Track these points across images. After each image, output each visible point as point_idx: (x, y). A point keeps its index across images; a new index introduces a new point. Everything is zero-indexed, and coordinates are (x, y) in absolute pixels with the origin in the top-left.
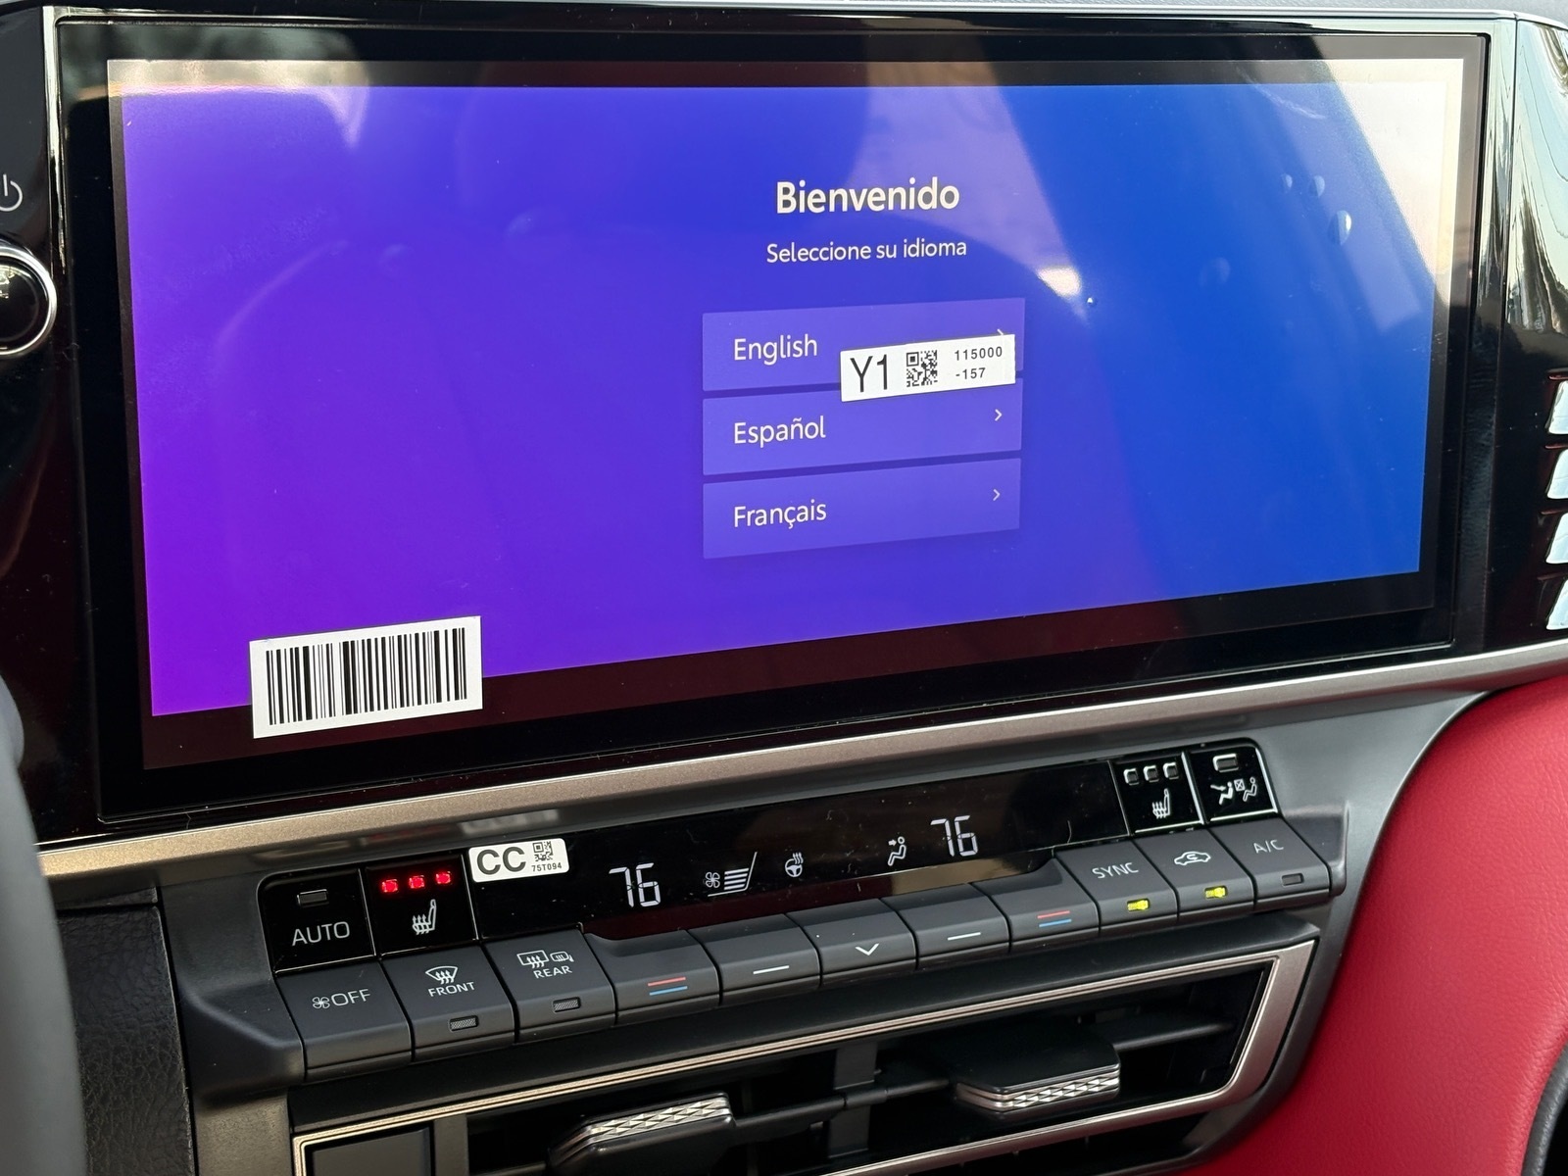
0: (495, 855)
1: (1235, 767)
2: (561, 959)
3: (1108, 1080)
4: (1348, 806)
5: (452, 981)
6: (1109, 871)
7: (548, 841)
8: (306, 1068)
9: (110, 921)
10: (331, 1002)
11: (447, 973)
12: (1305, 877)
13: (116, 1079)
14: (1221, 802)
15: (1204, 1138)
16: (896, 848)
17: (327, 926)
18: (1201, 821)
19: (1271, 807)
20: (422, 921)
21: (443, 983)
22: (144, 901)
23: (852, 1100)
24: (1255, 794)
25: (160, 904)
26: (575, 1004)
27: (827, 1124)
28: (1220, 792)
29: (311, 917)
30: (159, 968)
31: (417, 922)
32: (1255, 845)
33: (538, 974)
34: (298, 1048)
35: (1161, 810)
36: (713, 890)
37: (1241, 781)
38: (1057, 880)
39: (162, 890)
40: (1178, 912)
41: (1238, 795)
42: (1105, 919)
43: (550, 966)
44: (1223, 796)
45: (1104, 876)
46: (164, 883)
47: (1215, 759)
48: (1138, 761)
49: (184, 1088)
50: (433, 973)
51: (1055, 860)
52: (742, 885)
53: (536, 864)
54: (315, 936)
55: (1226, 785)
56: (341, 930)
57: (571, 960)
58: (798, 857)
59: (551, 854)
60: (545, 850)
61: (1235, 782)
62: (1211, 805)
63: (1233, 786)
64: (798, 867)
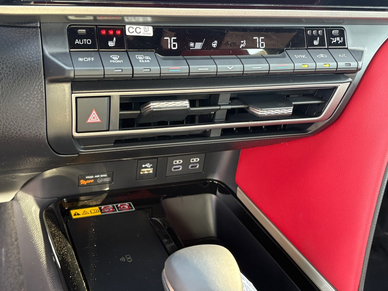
0: (133, 28)
1: (338, 34)
2: (147, 58)
3: (289, 110)
4: (366, 49)
5: (117, 60)
6: (299, 56)
7: (148, 27)
8: (74, 75)
9: (27, 30)
10: (83, 60)
11: (116, 57)
12: (351, 65)
13: (26, 72)
14: (332, 43)
15: (312, 129)
16: (243, 43)
17: (85, 40)
18: (326, 47)
19: (346, 46)
20: (111, 43)
21: (114, 60)
22: (36, 26)
23: (222, 107)
24: (342, 42)
25: (40, 27)
26: (149, 70)
27: (215, 113)
28: (333, 40)
29: (81, 37)
30: (39, 44)
31: (110, 43)
32: (339, 55)
33: (140, 61)
34: (73, 69)
35: (316, 43)
36: (192, 47)
37: (339, 38)
38: (284, 57)
39: (41, 23)
40: (315, 69)
41: (337, 41)
42: (295, 68)
43: (144, 59)
44: (333, 41)
45: (297, 57)
46: (41, 22)
47: (333, 31)
48: (312, 29)
49: (43, 77)
50: (112, 57)
51: (285, 52)
52: (200, 47)
53: (144, 33)
54: (81, 42)
55: (334, 38)
56: (89, 42)
57: (150, 59)
58: (216, 42)
59: (148, 30)
60: (147, 29)
61: (337, 38)
62: (330, 44)
63: (336, 39)
64: (215, 45)
